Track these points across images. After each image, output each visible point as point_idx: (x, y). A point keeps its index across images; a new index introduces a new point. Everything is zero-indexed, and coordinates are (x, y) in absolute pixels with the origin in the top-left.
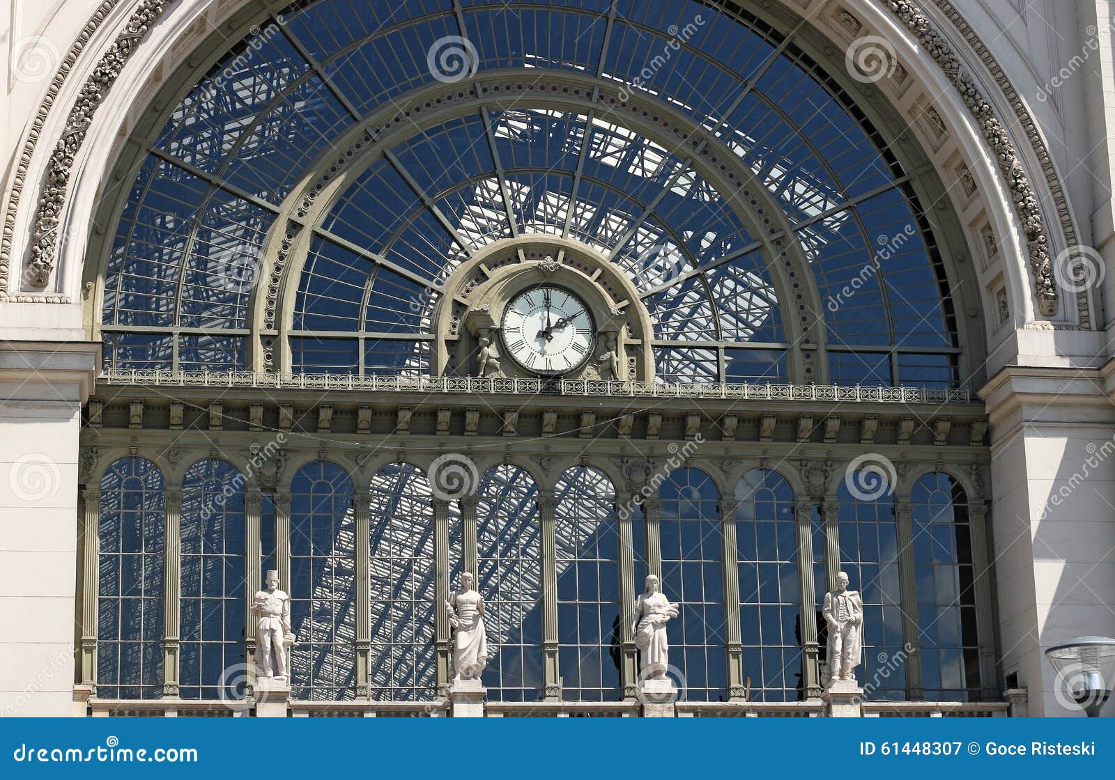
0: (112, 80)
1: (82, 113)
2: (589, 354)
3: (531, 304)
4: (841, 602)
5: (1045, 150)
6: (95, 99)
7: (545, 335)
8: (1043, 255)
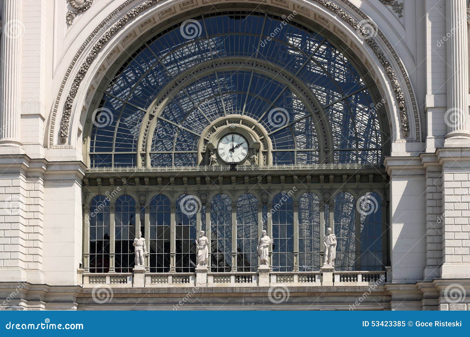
0: (85, 72)
1: (75, 84)
2: (246, 156)
3: (228, 140)
4: (328, 238)
5: (407, 78)
6: (80, 79)
7: (232, 150)
8: (404, 115)
